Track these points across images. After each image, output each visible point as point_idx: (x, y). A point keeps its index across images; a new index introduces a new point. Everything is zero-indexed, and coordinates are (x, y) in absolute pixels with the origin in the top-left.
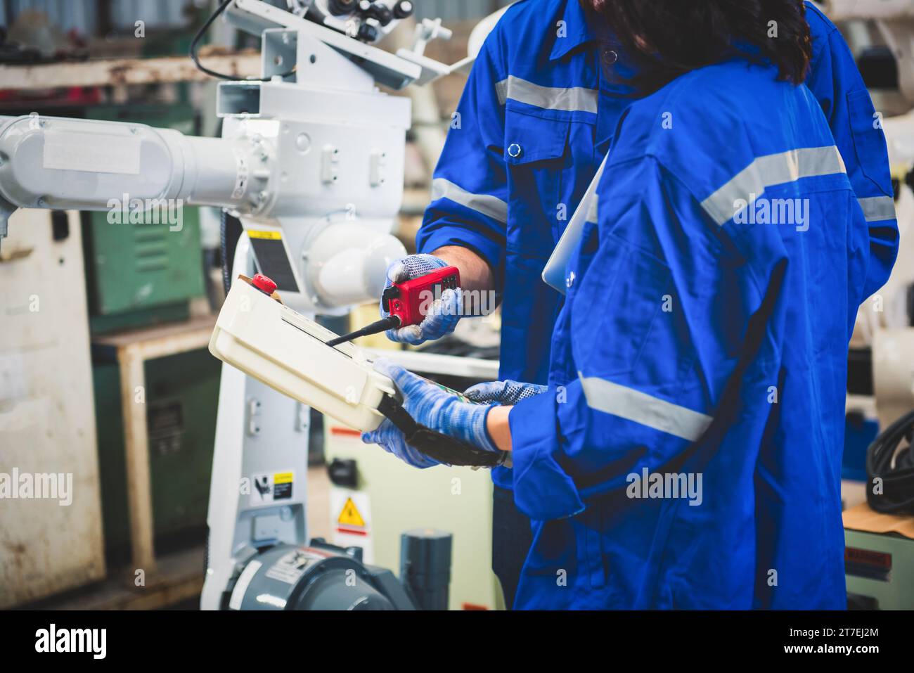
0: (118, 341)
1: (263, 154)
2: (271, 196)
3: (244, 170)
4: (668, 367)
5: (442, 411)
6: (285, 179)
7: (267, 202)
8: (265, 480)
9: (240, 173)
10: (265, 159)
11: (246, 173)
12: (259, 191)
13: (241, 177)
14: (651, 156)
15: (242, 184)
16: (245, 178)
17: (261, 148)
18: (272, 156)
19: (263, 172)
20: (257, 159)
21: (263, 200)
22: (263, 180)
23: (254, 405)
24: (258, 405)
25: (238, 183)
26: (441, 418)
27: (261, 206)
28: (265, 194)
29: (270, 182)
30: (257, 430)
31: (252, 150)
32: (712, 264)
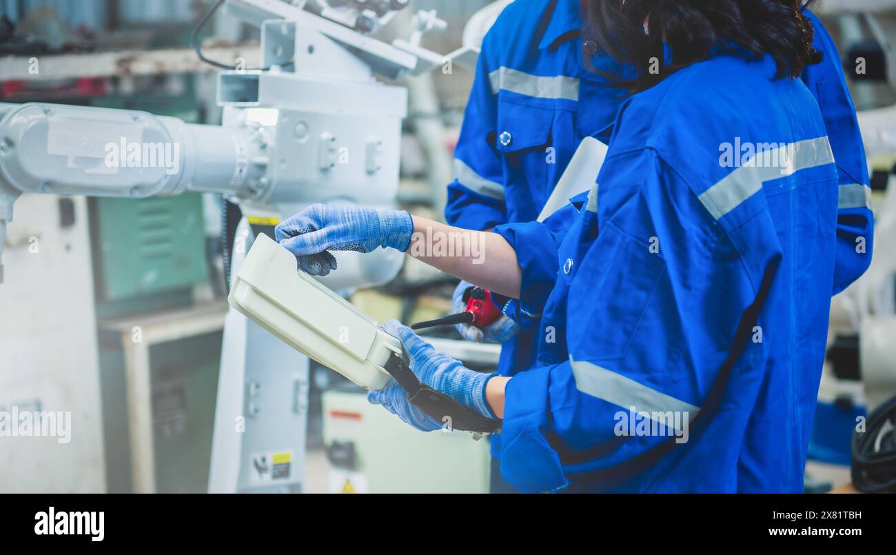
0: (122, 325)
1: (261, 142)
2: (270, 182)
3: (244, 157)
4: (658, 356)
5: (446, 374)
6: (283, 166)
7: (266, 188)
8: (264, 460)
9: (240, 160)
10: (264, 147)
11: (245, 161)
12: (258, 178)
13: (240, 164)
14: (651, 149)
15: (241, 171)
16: (244, 165)
17: (260, 136)
18: (271, 143)
19: (262, 159)
20: (256, 146)
21: (262, 186)
22: (262, 167)
23: (253, 387)
24: (257, 386)
25: (238, 170)
26: (443, 382)
27: (260, 192)
28: (264, 180)
29: (268, 170)
30: (256, 411)
31: (252, 138)
32: (707, 258)
